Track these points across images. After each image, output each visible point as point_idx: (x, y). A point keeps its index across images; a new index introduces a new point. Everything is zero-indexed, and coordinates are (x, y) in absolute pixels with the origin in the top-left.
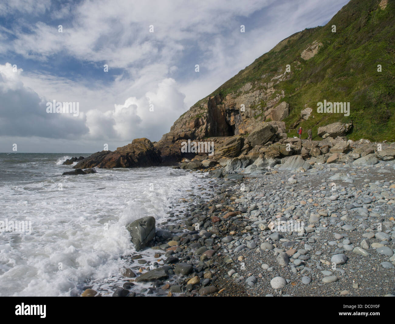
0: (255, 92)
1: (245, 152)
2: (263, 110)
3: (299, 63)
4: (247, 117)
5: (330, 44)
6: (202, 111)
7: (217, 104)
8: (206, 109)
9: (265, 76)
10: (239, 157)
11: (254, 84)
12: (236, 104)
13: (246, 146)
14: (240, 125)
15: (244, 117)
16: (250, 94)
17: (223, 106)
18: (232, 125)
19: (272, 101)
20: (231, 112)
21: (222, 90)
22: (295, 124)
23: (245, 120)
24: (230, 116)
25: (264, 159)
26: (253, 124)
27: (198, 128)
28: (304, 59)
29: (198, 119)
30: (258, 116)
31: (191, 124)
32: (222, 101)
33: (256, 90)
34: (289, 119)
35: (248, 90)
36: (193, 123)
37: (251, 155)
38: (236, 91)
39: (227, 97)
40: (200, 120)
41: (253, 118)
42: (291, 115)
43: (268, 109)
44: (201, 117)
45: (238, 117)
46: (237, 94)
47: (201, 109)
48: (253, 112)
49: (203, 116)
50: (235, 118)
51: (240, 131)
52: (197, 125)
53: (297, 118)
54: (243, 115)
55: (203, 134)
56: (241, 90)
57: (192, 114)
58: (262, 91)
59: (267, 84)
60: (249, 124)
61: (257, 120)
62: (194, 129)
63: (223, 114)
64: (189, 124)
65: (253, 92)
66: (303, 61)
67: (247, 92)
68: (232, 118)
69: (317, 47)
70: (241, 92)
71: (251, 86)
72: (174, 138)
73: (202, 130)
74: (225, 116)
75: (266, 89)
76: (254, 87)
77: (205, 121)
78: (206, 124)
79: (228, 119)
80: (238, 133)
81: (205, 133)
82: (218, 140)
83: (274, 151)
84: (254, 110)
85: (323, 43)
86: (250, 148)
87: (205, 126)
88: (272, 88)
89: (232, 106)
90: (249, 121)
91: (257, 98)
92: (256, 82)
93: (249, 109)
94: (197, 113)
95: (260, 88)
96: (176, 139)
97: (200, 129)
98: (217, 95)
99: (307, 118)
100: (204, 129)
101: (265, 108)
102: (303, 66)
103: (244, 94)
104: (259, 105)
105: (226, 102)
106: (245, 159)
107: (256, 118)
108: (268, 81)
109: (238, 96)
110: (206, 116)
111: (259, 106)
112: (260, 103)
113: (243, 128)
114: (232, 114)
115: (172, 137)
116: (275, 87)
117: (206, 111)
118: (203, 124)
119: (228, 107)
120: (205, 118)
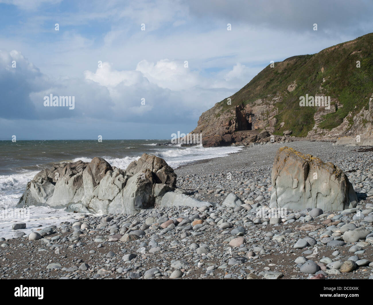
0: (264, 106)
1: (258, 140)
2: (268, 116)
3: (286, 93)
4: (259, 119)
5: (300, 85)
6: (232, 115)
7: (241, 110)
8: (235, 114)
9: (269, 95)
10: (256, 142)
11: (263, 100)
12: (252, 111)
13: (258, 138)
14: (255, 123)
15: (257, 119)
16: (261, 106)
17: (245, 111)
18: (250, 123)
19: (272, 113)
20: (250, 115)
21: (244, 101)
22: (278, 128)
23: (258, 121)
24: (249, 117)
25: (263, 143)
26: (263, 124)
27: (231, 126)
28: (289, 91)
29: (230, 121)
30: (265, 120)
31: (226, 124)
32: (244, 108)
33: (264, 104)
34: (276, 126)
35: (260, 103)
36: (228, 123)
37: (259, 141)
38: (253, 103)
39: (247, 105)
40: (232, 121)
41: (262, 120)
42: (277, 124)
43: (270, 117)
44: (232, 119)
45: (254, 118)
46: (253, 104)
47: (232, 113)
48: (263, 117)
49: (233, 118)
50: (252, 119)
51: (255, 127)
52: (230, 124)
53: (279, 126)
54: (257, 118)
55: (234, 129)
56: (256, 102)
57: (226, 117)
58: (267, 105)
59: (270, 102)
60: (260, 123)
61: (265, 122)
62: (228, 127)
63: (244, 116)
64: (225, 124)
65: (262, 105)
66: (288, 92)
67: (259, 105)
68: (250, 119)
69: (295, 86)
70: (255, 104)
71: (262, 102)
72: (223, 133)
73: (233, 127)
74: (245, 117)
75: (270, 105)
76: (263, 102)
77: (234, 121)
78: (235, 123)
79: (247, 119)
80: (254, 128)
81: (235, 129)
82: (243, 134)
83: (266, 140)
84: (263, 116)
85: (297, 85)
86: (260, 139)
87: (235, 124)
88: (273, 105)
89: (250, 111)
90: (260, 121)
91: (265, 109)
92: (264, 99)
93: (260, 115)
94: (229, 116)
95: (267, 104)
96: (224, 134)
97: (232, 126)
98: (241, 105)
99: (282, 126)
100: (234, 127)
101: (269, 116)
102: (288, 95)
103: (257, 106)
104: (266, 113)
105: (246, 109)
106: (258, 142)
107: (264, 121)
108: (270, 100)
109: (254, 106)
110: (235, 119)
111: (265, 115)
112: (266, 112)
113: (257, 125)
114: (250, 116)
115: (222, 133)
116: (274, 105)
117: (235, 115)
118: (234, 123)
119: (247, 112)
120: (234, 120)
